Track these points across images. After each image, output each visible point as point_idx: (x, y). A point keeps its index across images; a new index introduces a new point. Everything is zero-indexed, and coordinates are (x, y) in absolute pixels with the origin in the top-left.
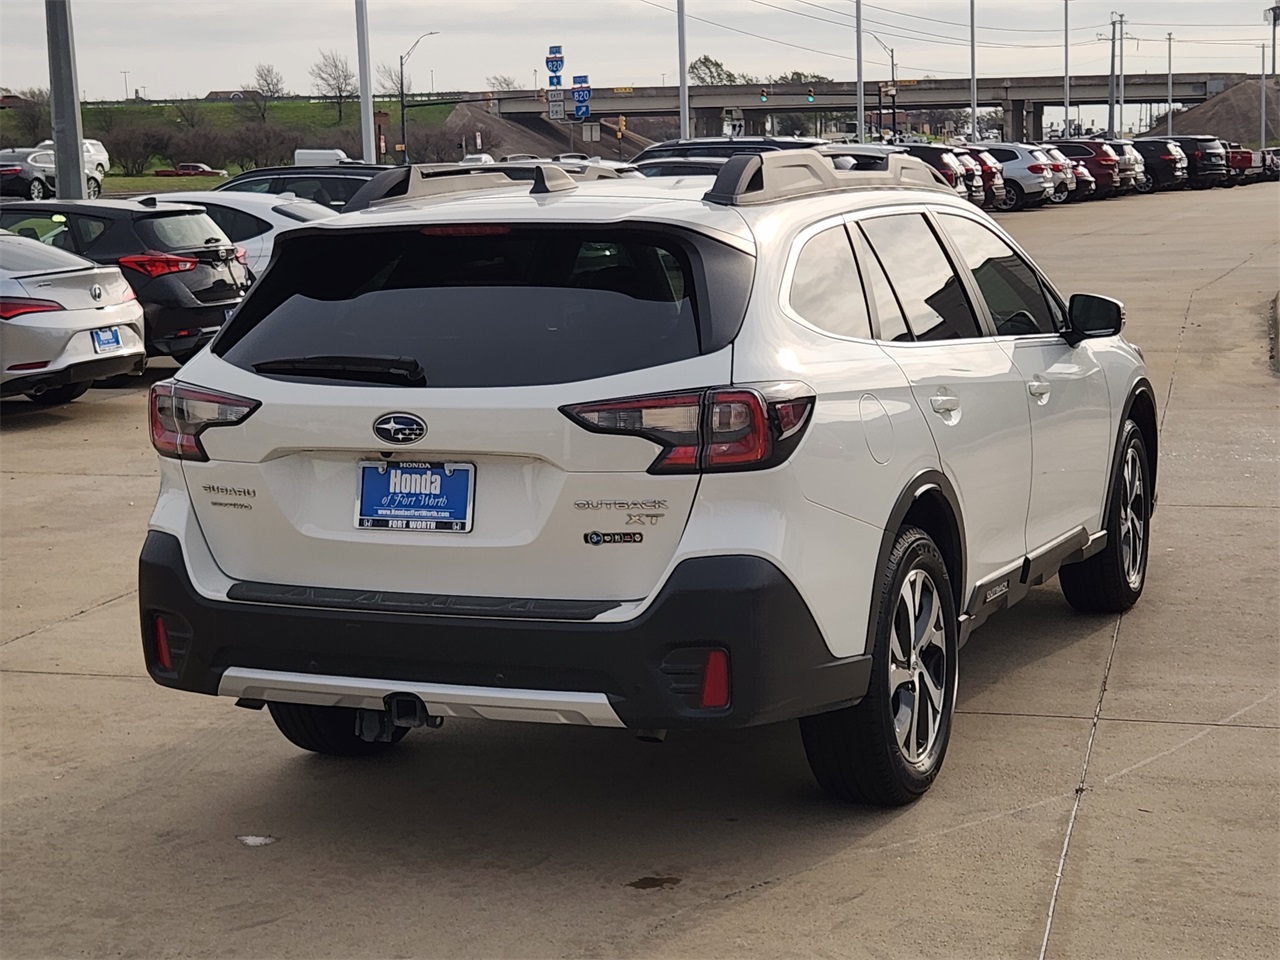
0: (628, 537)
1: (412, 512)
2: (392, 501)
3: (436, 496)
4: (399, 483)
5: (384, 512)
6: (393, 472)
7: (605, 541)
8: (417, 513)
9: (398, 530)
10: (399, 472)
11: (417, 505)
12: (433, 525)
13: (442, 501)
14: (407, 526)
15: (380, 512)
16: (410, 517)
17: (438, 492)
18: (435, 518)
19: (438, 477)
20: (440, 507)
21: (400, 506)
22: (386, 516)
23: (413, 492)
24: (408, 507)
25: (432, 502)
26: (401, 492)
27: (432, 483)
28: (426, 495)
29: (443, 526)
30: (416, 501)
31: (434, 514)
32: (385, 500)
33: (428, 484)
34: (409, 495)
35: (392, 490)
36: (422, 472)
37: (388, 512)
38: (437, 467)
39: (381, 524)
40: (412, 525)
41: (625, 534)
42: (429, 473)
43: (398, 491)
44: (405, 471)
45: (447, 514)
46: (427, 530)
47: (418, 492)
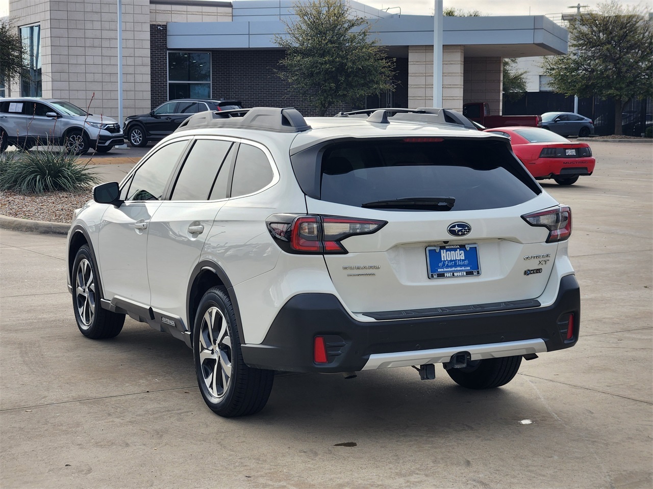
0: (538, 271)
1: (453, 269)
2: (444, 264)
3: (463, 260)
4: (445, 256)
5: (441, 270)
6: (442, 251)
7: (531, 273)
8: (456, 269)
9: (449, 277)
10: (445, 251)
11: (455, 266)
12: (465, 273)
13: (467, 262)
14: (453, 275)
15: (439, 270)
16: (455, 271)
17: (464, 259)
18: (465, 270)
19: (463, 252)
20: (466, 265)
21: (448, 266)
22: (442, 272)
23: (452, 259)
24: (451, 267)
25: (462, 263)
26: (447, 260)
27: (460, 254)
28: (459, 260)
29: (469, 273)
30: (454, 263)
31: (463, 268)
32: (440, 265)
33: (459, 255)
34: (451, 261)
35: (443, 259)
36: (455, 250)
37: (443, 270)
38: (462, 247)
39: (441, 275)
40: (455, 274)
41: (537, 270)
42: (458, 250)
43: (445, 259)
44: (448, 250)
45: (469, 268)
46: (462, 276)
47: (455, 259)
